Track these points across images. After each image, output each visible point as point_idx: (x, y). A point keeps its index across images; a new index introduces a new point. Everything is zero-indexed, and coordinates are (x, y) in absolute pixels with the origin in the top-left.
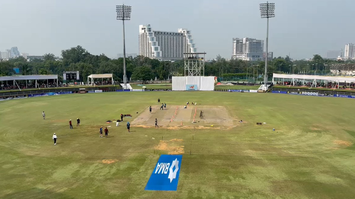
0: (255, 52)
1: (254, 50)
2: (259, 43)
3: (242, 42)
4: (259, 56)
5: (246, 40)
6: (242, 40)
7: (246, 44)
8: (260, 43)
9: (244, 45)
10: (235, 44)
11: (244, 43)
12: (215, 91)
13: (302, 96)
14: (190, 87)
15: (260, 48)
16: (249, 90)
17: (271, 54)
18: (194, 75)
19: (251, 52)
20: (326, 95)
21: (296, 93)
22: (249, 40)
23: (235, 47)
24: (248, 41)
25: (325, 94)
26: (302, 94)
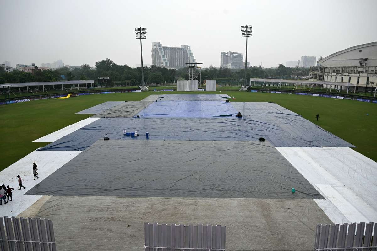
0: (237, 62)
2: (239, 55)
4: (239, 66)
6: (228, 54)
9: (229, 57)
15: (240, 59)
17: (249, 64)
19: (234, 62)
22: (233, 54)
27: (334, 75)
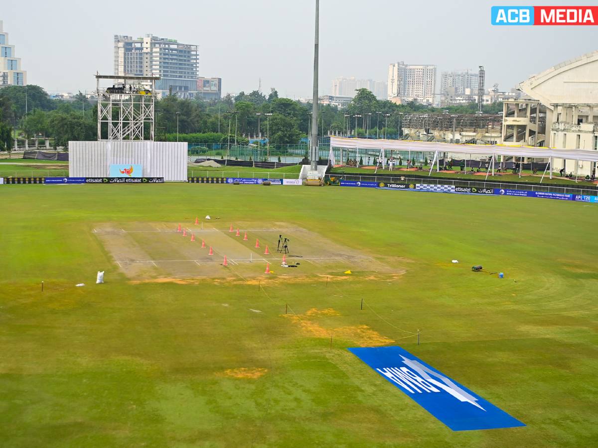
0: (176, 76)
1: (173, 72)
2: (185, 51)
3: (142, 49)
4: (186, 88)
5: (151, 44)
6: (142, 43)
7: (151, 53)
8: (189, 52)
9: (146, 56)
10: (122, 51)
11: (145, 50)
12: (193, 181)
13: (417, 193)
14: (123, 172)
15: (188, 65)
16: (282, 181)
17: (217, 82)
18: (124, 139)
19: (167, 76)
20: (476, 190)
21: (402, 186)
22: (160, 44)
23: (121, 60)
24: (157, 45)
25: (471, 188)
26: (415, 188)
27: (586, 132)
